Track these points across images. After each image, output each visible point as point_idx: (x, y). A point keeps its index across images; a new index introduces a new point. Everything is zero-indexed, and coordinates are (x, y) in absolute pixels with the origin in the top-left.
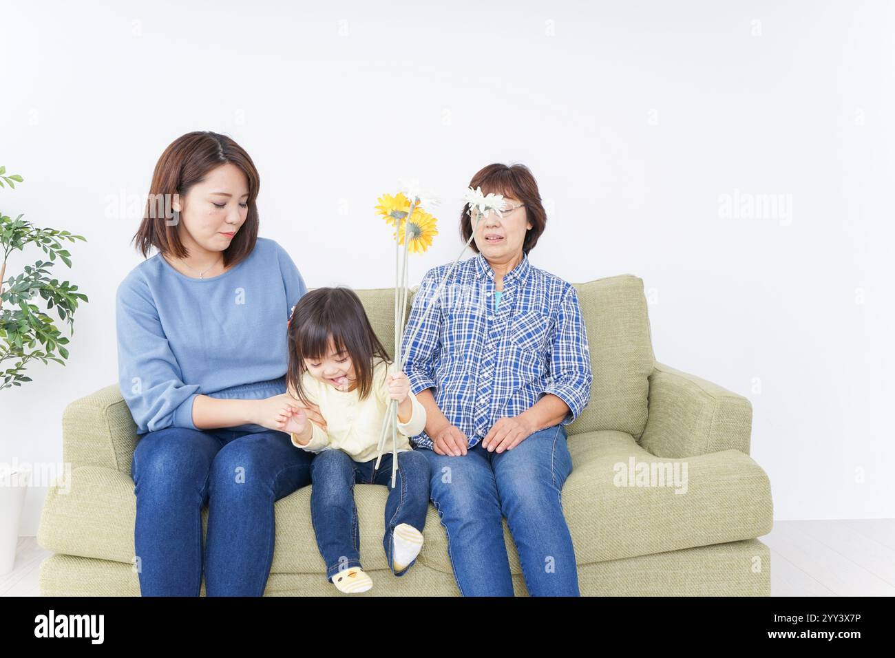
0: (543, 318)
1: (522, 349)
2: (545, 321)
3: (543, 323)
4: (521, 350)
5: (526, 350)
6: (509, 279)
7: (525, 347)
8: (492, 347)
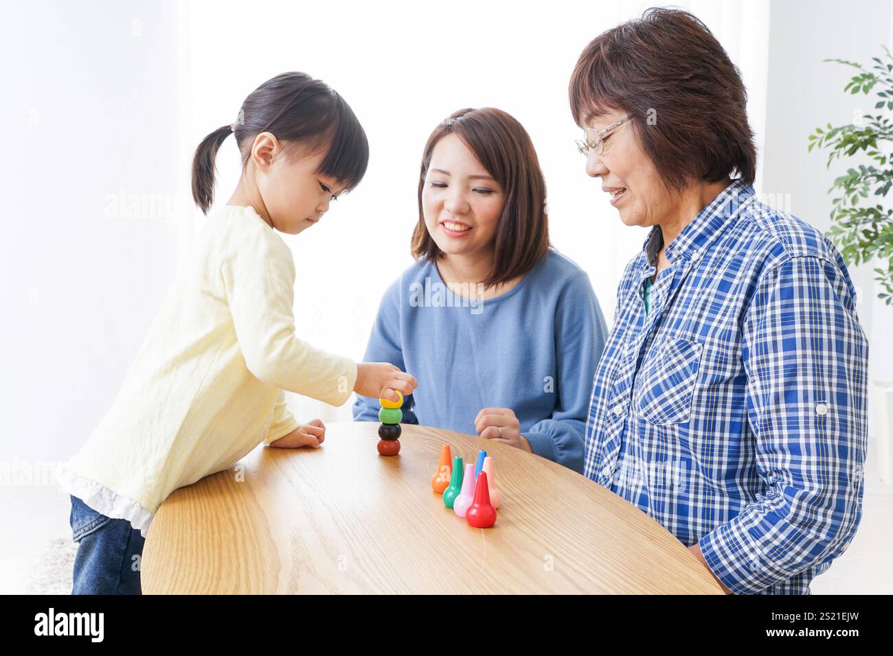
0: (694, 348)
1: (646, 419)
2: (697, 355)
3: (692, 359)
4: (644, 422)
5: (654, 421)
6: (675, 256)
7: (651, 416)
8: (621, 411)
